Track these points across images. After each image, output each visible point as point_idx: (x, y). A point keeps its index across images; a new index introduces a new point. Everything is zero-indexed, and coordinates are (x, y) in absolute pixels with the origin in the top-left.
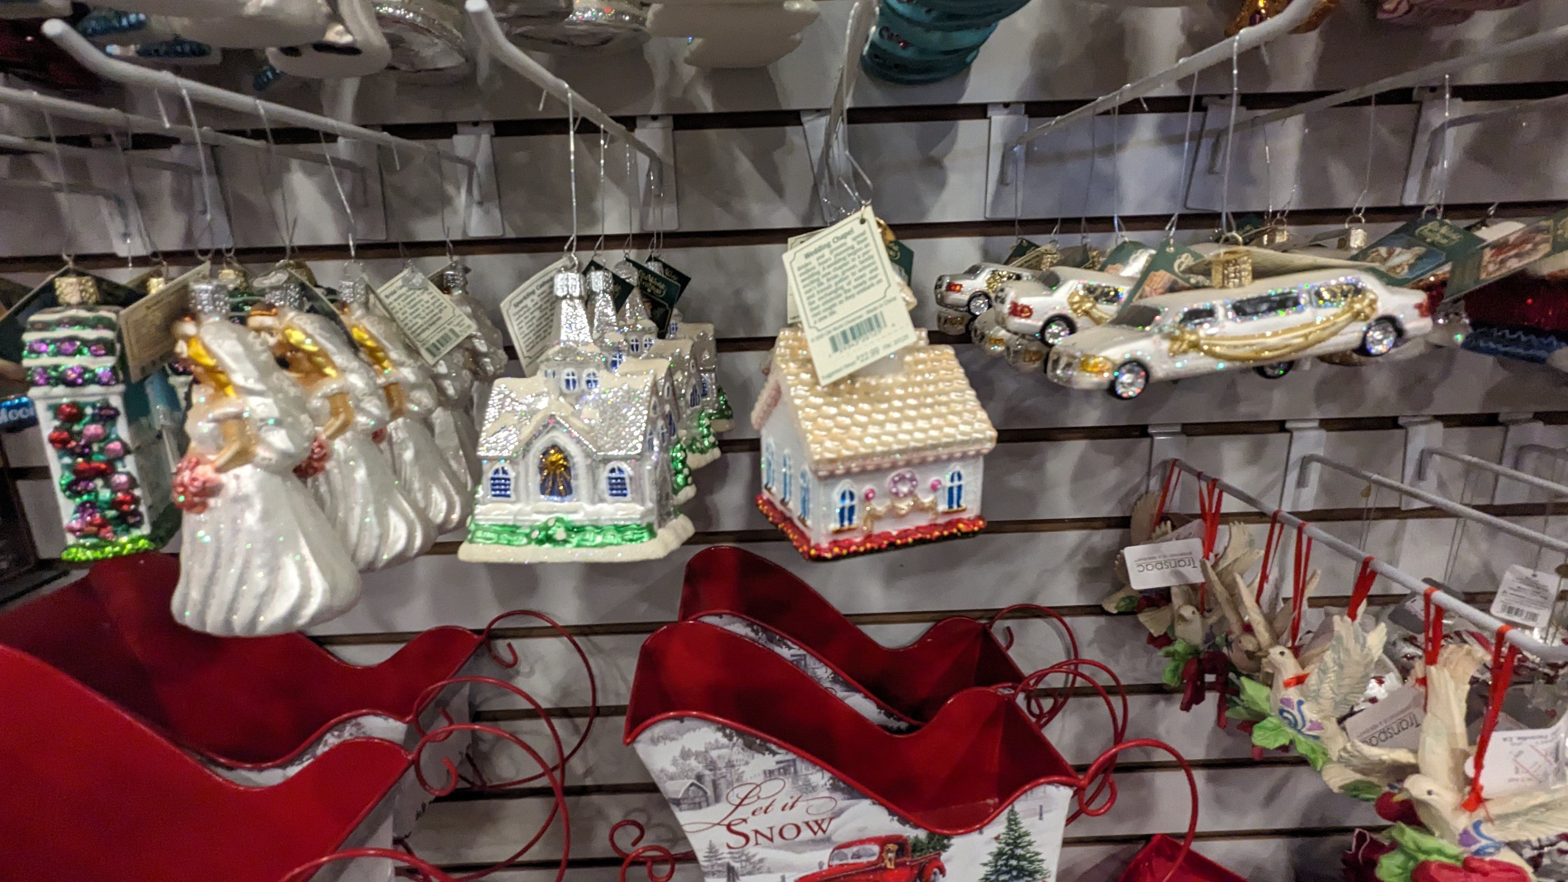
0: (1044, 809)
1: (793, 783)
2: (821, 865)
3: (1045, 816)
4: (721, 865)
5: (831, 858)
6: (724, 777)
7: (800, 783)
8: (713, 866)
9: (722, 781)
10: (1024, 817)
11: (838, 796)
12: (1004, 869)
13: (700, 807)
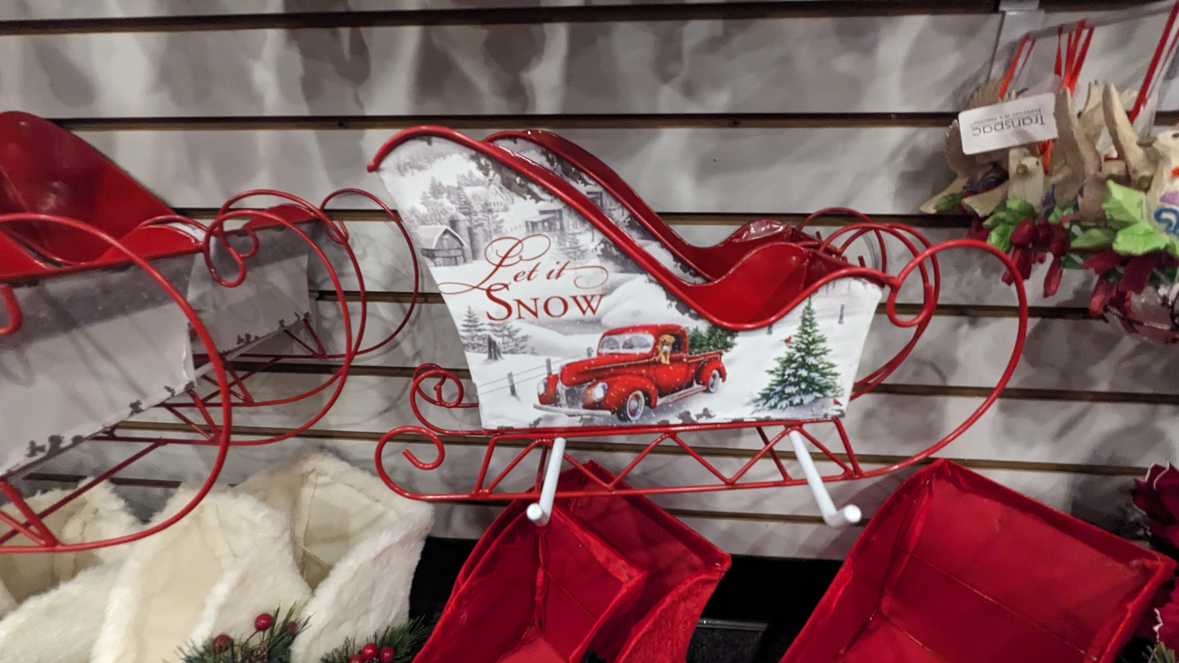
0: (845, 311)
1: (560, 244)
2: (589, 351)
3: (845, 319)
4: (481, 338)
5: (601, 345)
6: (481, 225)
7: (568, 245)
8: (473, 337)
9: (478, 231)
10: (823, 317)
11: (609, 265)
12: (792, 379)
13: (456, 264)
